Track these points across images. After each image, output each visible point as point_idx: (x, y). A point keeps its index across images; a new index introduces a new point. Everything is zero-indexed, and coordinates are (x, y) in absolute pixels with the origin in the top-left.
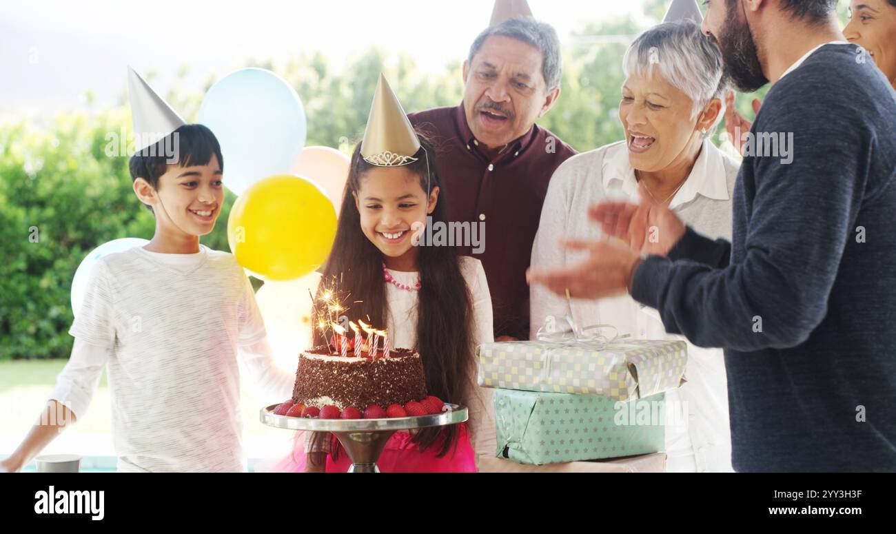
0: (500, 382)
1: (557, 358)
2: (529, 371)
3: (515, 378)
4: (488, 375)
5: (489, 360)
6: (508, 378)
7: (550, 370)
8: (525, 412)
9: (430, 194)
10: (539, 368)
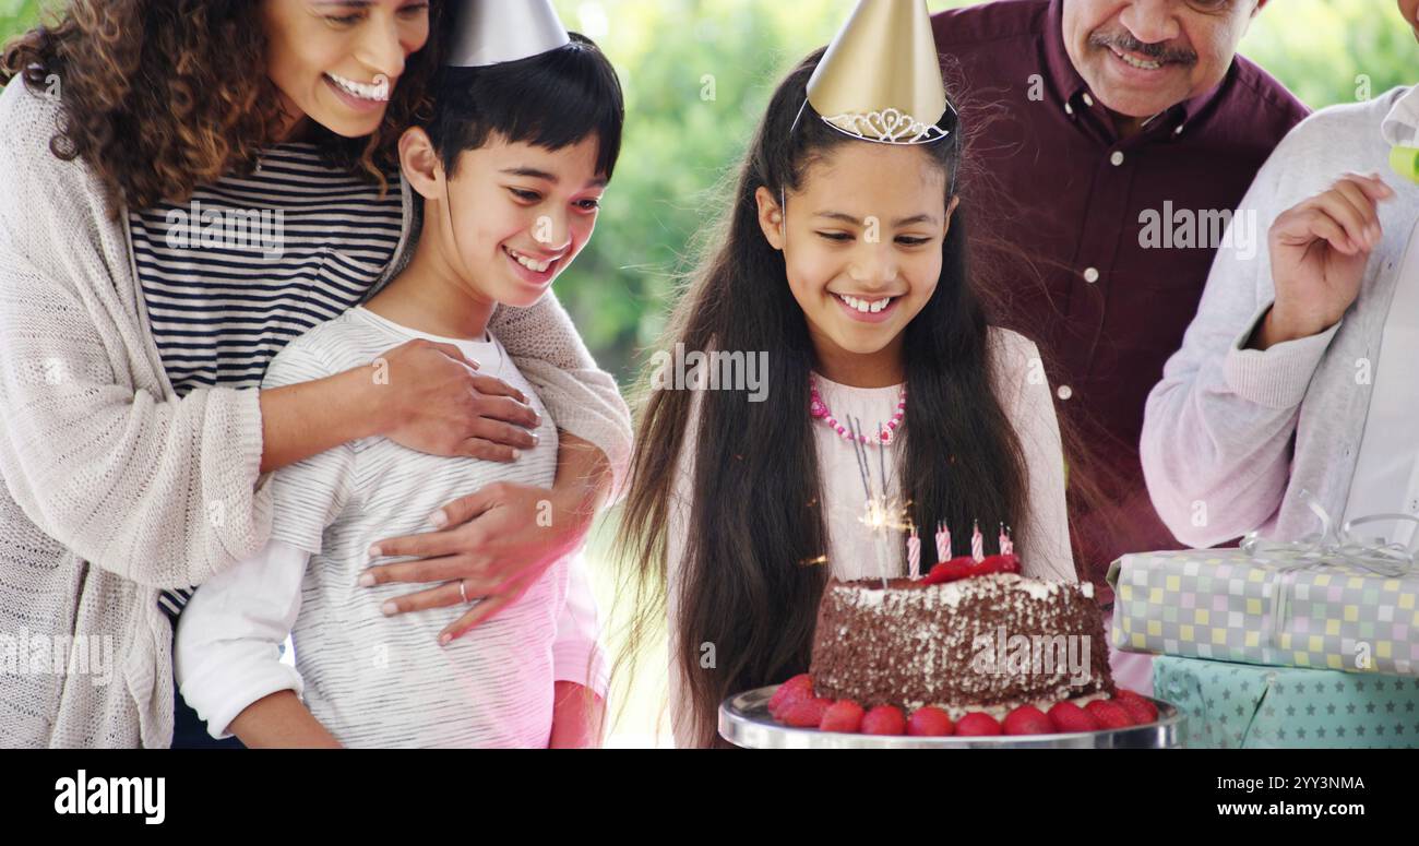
0: (1166, 641)
1: (1302, 591)
2: (1236, 620)
3: (1204, 634)
4: (1140, 626)
5: (1141, 593)
6: (1187, 633)
8: (1240, 711)
10: (1259, 612)
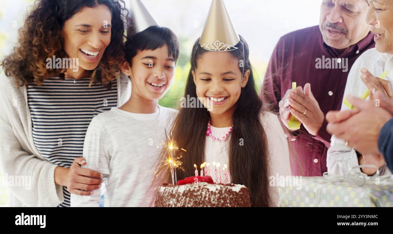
0: (289, 206)
1: (324, 191)
2: (307, 200)
5: (283, 190)
6: (294, 204)
7: (320, 200)
9: (244, 74)
